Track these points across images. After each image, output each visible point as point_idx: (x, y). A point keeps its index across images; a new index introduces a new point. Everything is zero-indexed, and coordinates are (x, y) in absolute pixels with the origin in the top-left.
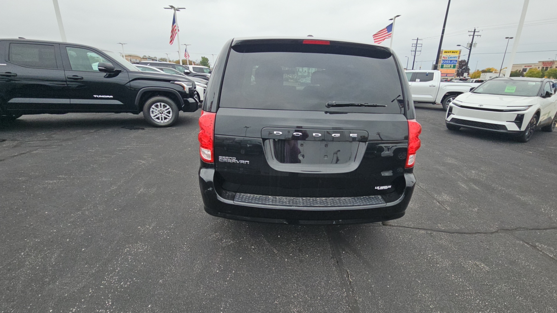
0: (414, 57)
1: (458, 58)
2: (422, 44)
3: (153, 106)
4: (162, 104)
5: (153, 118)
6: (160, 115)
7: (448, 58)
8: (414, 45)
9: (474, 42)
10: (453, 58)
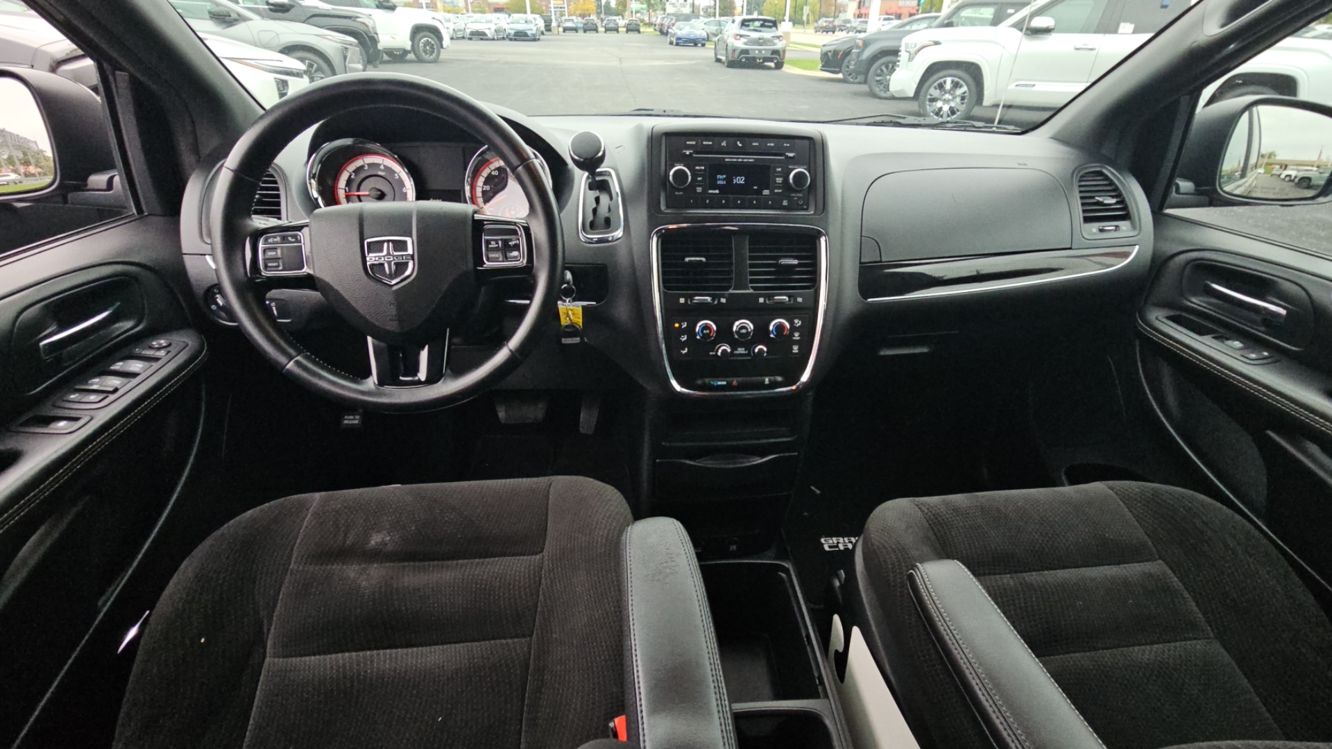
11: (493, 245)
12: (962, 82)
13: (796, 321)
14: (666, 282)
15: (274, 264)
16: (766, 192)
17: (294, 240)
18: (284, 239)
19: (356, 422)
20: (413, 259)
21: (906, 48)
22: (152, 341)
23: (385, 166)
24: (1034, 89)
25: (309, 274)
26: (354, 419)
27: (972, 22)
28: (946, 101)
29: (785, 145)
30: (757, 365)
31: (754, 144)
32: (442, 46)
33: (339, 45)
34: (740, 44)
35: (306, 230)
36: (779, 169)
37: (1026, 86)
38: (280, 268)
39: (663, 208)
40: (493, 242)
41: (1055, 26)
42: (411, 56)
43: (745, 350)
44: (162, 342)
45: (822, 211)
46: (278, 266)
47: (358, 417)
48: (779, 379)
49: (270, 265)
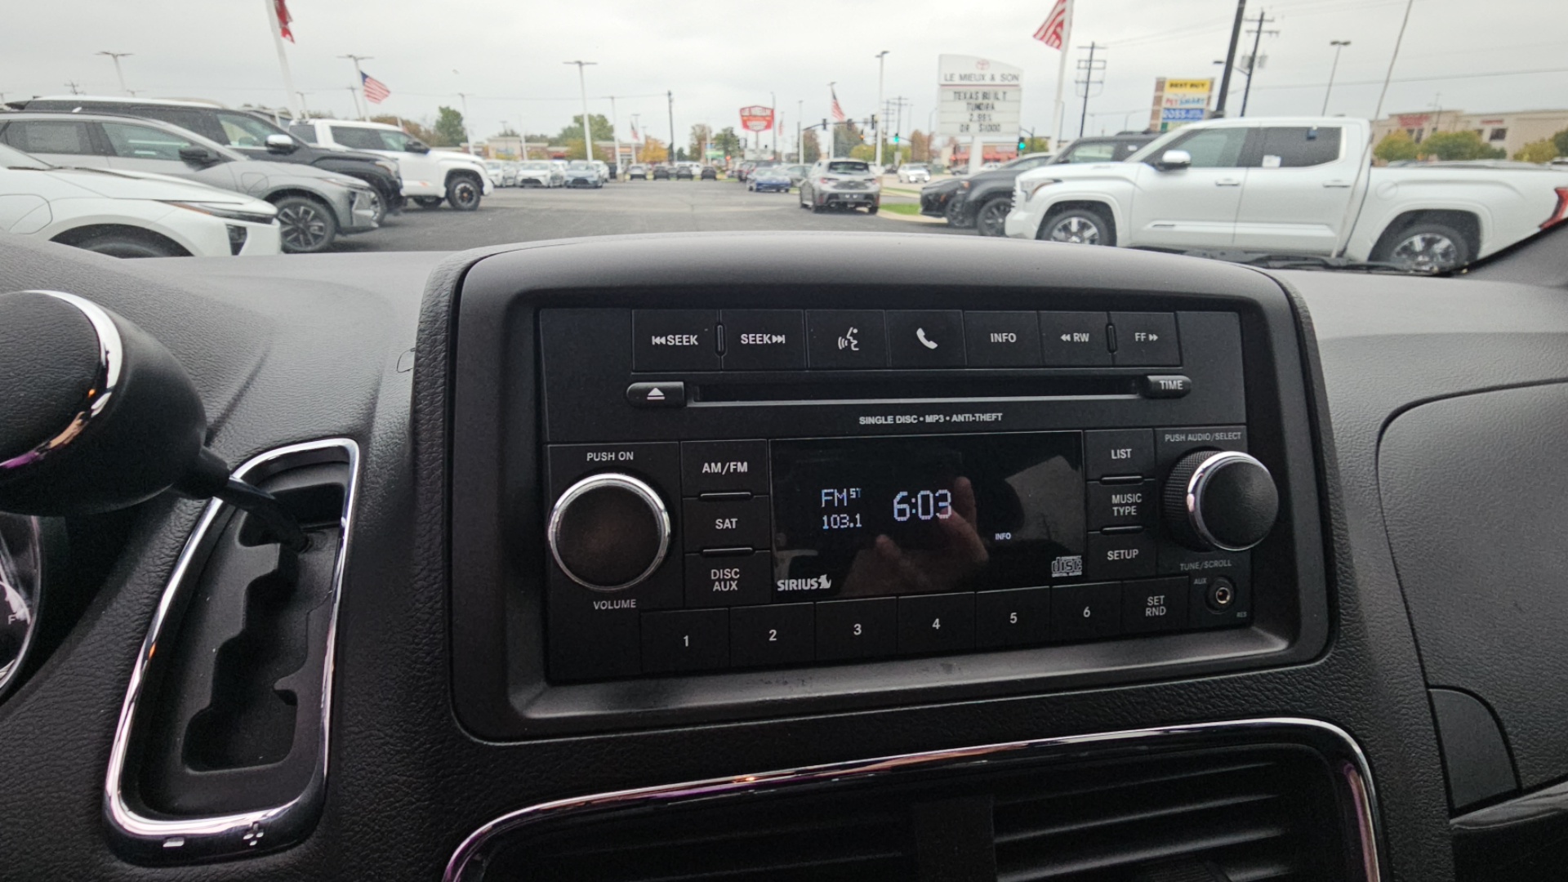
0: (1082, 100)
1: (1205, 102)
2: (1105, 62)
7: (1179, 102)
8: (1083, 64)
9: (1259, 53)
10: (1194, 101)
12: (1089, 223)
21: (1020, 188)
24: (1175, 229)
29: (1139, 336)
31: (996, 338)
32: (482, 193)
33: (345, 190)
34: (828, 188)
36: (1123, 454)
37: (1165, 226)
41: (1191, 160)
42: (445, 204)
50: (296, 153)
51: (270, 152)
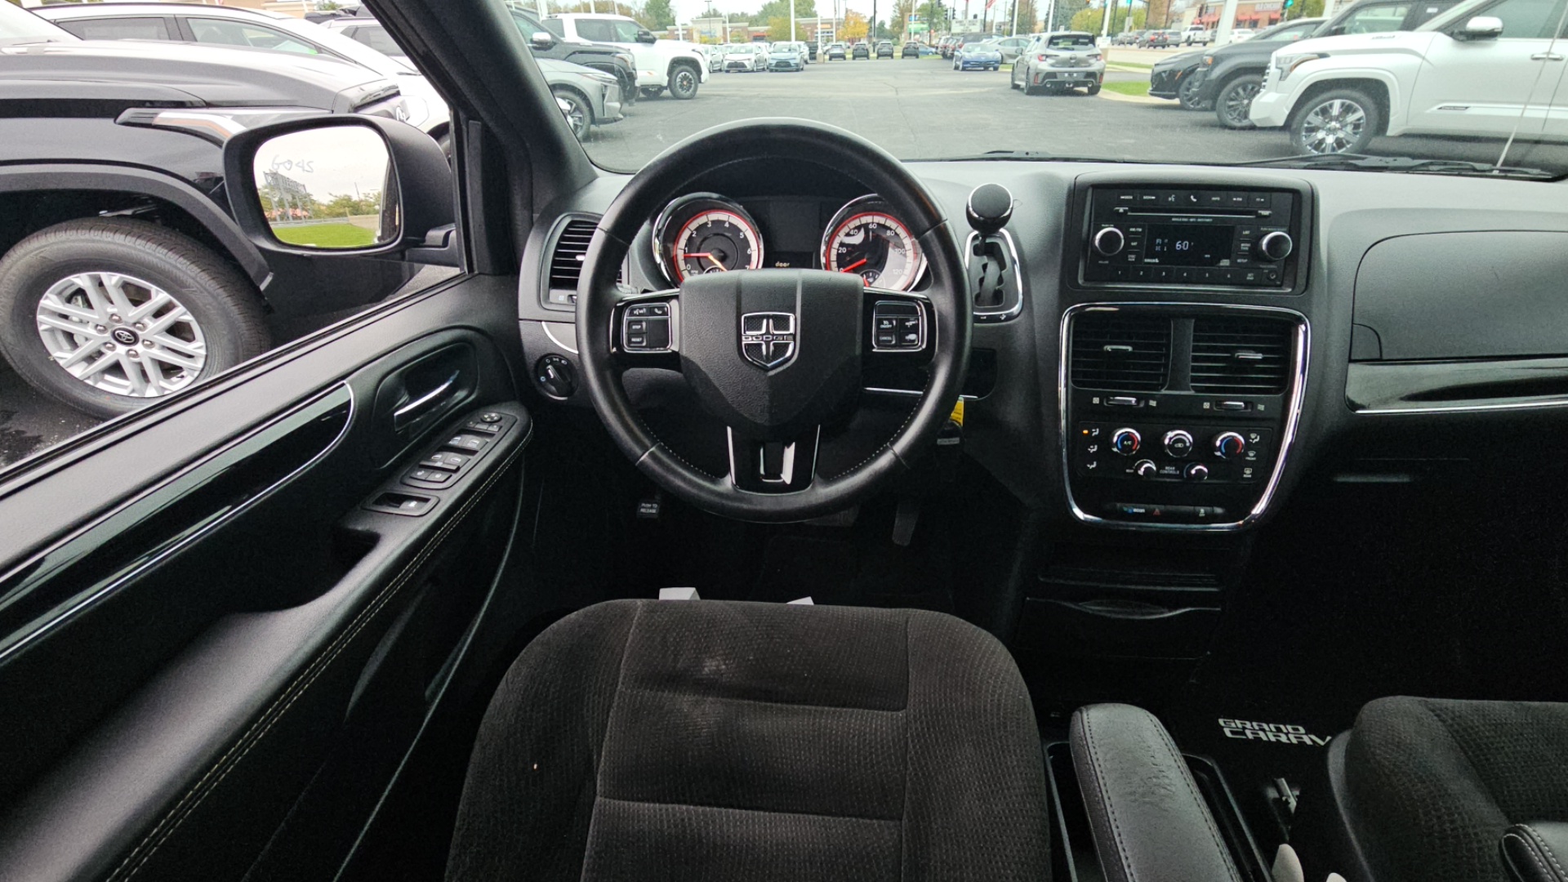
3: (50, 301)
4: (111, 279)
5: (78, 371)
6: (121, 349)
11: (886, 325)
12: (1356, 105)
13: (1253, 436)
14: (1075, 375)
15: (638, 340)
16: (1225, 263)
17: (660, 312)
18: (651, 312)
19: (654, 511)
20: (795, 340)
21: (1277, 64)
22: (486, 413)
23: (730, 223)
24: (1468, 112)
25: (673, 351)
26: (652, 508)
27: (1372, 27)
28: (1331, 131)
29: (1258, 199)
30: (1191, 491)
31: (1214, 199)
32: (700, 82)
33: (599, 83)
34: (1045, 66)
35: (674, 303)
36: (1247, 232)
37: (1454, 108)
38: (644, 344)
39: (1080, 281)
40: (885, 322)
41: (1503, 28)
42: (667, 93)
43: (1176, 470)
44: (493, 415)
45: (1303, 288)
46: (642, 342)
47: (655, 506)
48: (1219, 510)
49: (633, 340)
50: (554, 48)
51: (535, 48)
